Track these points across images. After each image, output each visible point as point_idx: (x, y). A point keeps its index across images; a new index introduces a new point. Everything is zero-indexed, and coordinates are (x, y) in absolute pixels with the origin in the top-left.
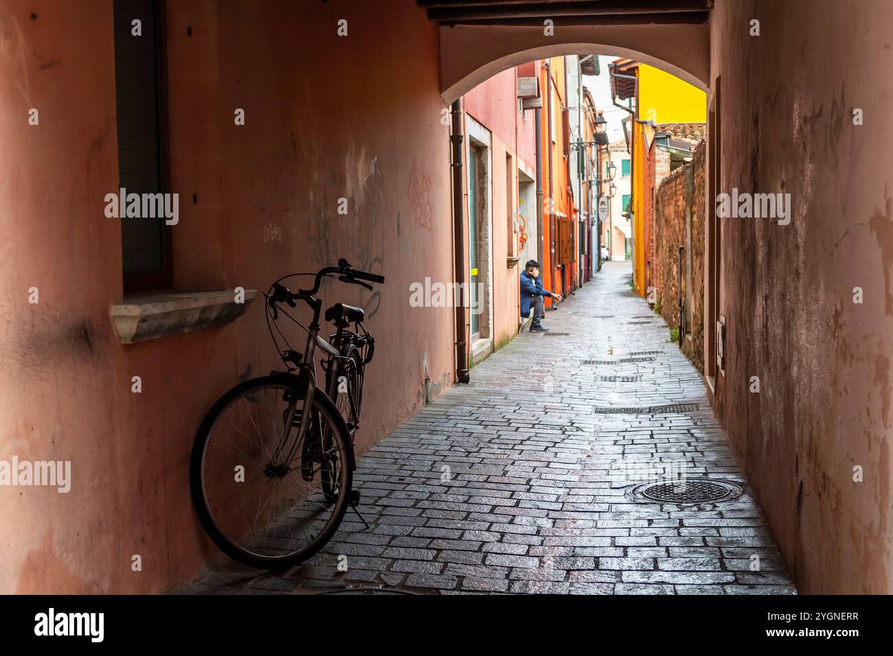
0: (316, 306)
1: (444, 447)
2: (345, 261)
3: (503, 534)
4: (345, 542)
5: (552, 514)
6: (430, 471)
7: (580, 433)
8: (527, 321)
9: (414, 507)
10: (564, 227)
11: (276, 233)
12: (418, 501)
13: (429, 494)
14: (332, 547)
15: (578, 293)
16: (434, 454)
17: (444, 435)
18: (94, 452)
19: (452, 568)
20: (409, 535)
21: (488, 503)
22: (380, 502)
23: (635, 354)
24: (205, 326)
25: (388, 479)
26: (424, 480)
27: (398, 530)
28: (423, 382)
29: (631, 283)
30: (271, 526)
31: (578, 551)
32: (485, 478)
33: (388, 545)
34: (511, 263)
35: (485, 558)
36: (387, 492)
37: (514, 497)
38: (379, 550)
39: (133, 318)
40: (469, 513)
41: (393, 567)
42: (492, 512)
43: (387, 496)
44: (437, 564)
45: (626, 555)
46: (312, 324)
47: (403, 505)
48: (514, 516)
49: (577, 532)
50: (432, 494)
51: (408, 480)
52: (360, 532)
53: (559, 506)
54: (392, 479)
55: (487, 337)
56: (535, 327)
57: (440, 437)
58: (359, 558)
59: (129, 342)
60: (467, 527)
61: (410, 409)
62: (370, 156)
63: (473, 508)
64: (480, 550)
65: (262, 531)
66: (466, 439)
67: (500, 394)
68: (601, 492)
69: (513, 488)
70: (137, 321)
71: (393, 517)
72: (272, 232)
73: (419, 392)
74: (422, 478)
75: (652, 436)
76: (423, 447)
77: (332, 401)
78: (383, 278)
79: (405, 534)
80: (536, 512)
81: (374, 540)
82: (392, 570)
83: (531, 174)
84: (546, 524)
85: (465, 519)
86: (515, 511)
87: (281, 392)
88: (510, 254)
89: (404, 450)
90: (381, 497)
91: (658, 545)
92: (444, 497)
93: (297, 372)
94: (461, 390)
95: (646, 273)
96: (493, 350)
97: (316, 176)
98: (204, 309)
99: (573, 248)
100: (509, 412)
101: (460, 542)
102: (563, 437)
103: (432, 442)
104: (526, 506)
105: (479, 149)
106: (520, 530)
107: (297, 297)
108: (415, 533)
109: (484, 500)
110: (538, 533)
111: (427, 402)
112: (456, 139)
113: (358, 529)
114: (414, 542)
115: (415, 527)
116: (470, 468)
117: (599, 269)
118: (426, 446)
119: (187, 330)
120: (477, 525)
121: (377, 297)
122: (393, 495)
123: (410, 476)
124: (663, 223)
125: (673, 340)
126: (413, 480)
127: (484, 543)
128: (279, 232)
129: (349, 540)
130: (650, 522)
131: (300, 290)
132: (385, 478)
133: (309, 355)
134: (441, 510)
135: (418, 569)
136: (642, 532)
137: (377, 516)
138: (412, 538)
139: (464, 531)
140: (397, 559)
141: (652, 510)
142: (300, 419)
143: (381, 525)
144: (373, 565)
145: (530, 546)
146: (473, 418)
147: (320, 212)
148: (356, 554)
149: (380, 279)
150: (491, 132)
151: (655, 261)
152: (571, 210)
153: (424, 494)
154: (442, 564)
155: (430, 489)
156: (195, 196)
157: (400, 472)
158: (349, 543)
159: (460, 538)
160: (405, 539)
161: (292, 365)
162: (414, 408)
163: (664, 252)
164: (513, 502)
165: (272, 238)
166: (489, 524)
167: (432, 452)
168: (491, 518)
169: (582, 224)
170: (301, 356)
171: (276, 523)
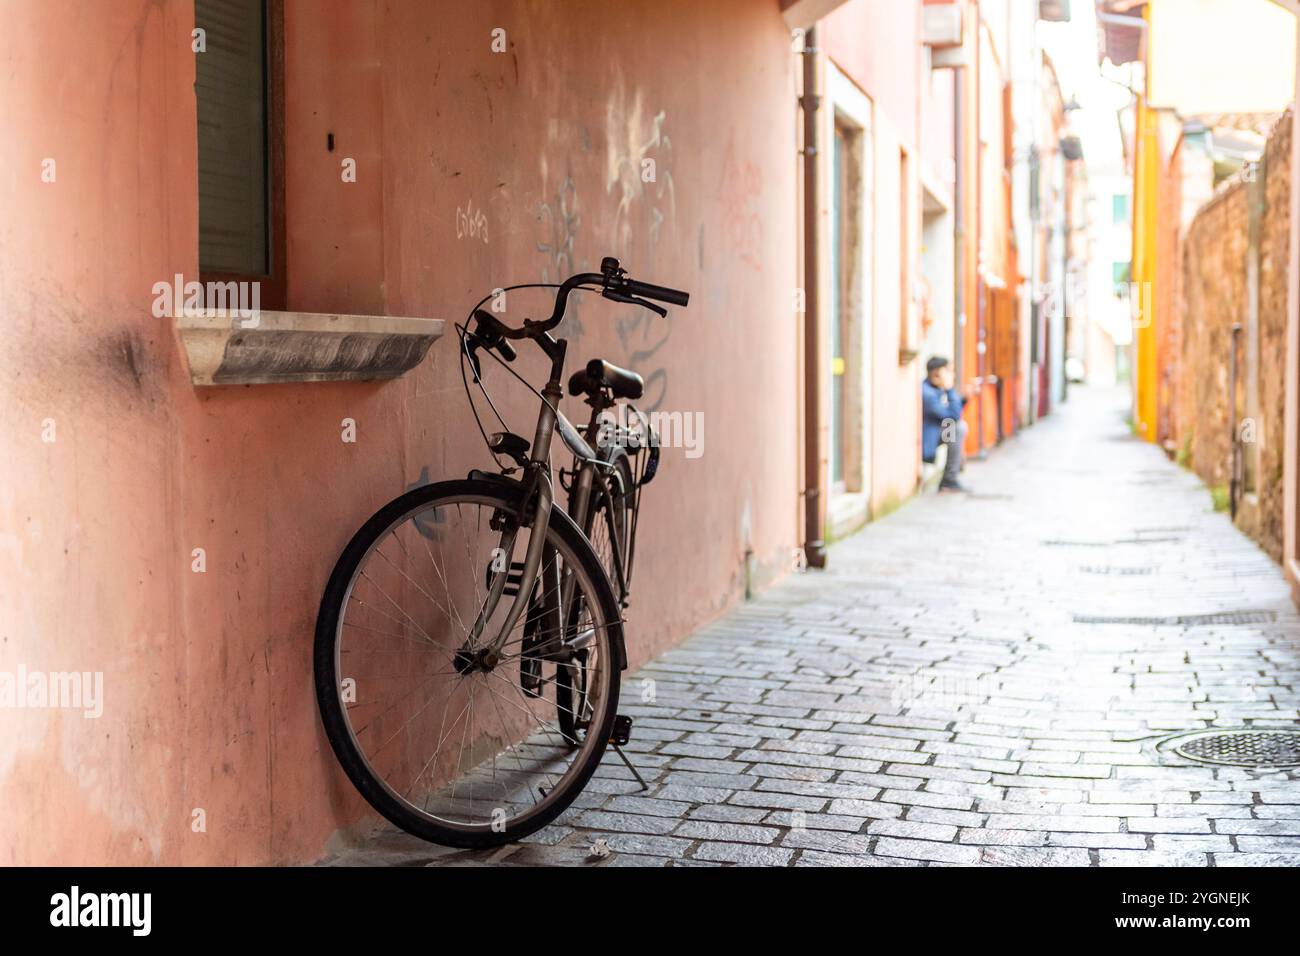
0: (557, 351)
1: (784, 668)
2: (616, 262)
3: (906, 808)
4: (602, 810)
5: (1000, 780)
6: (761, 703)
7: (1043, 652)
8: (933, 472)
9: (732, 758)
10: (1002, 305)
11: (480, 224)
12: (739, 750)
13: (759, 740)
14: (579, 818)
15: (1027, 435)
16: (765, 677)
17: (784, 649)
18: (141, 582)
19: (811, 857)
20: (725, 803)
21: (875, 757)
22: (665, 750)
23: (1145, 531)
24: (347, 375)
25: (679, 714)
26: (750, 717)
27: (702, 795)
28: (742, 557)
29: (1130, 420)
30: (460, 781)
31: (1053, 837)
32: (866, 718)
33: (686, 817)
34: (905, 356)
35: (873, 844)
36: (679, 734)
37: (924, 749)
38: (669, 825)
39: (218, 332)
40: (839, 772)
41: (696, 852)
42: (883, 770)
43: (680, 740)
44: (781, 850)
45: (1150, 846)
46: (547, 385)
47: (711, 755)
48: (926, 780)
49: (1052, 809)
50: (765, 739)
51: (716, 717)
52: (631, 794)
53: (1013, 767)
54: (687, 715)
55: (857, 490)
56: (948, 483)
57: (775, 653)
58: (632, 835)
59: (208, 381)
60: (835, 793)
61: (717, 603)
62: (651, 110)
63: (843, 764)
64: (863, 831)
65: (442, 787)
66: (825, 657)
67: (887, 587)
68: (1094, 746)
69: (921, 735)
70: (225, 341)
71: (692, 774)
72: (471, 221)
73: (733, 576)
74: (744, 714)
75: (1187, 660)
76: (744, 667)
77: (581, 533)
78: (687, 295)
79: (717, 801)
80: (971, 776)
81: (659, 809)
82: (694, 856)
83: (945, 198)
84: (990, 795)
85: (833, 780)
86: (926, 771)
87: (488, 512)
88: (903, 340)
89: (708, 671)
90: (668, 742)
91: (1214, 832)
92: (789, 745)
93: (518, 475)
94: (814, 578)
95: (1159, 394)
96: (870, 517)
97: (552, 131)
98: (350, 339)
99: (1016, 350)
100: (906, 616)
101: (824, 816)
102: (1013, 658)
103: (761, 659)
104: (949, 765)
105: (848, 133)
106: (939, 802)
107: (517, 335)
108: (737, 799)
109: (866, 753)
110: (975, 807)
111: (748, 595)
112: (809, 103)
113: (626, 791)
114: (736, 814)
115: (735, 791)
116: (836, 701)
117: (1064, 397)
118: (748, 665)
119: (314, 379)
120: (855, 791)
121: (661, 379)
122: (691, 739)
123: (722, 710)
124: (1197, 288)
125: (1218, 508)
126: (727, 717)
127: (869, 820)
128: (484, 222)
129: (610, 807)
130: (1195, 795)
131: (527, 321)
132: (675, 712)
133: (542, 445)
134: (785, 765)
135: (745, 856)
136: (1180, 811)
137: (662, 771)
138: (731, 808)
139: (830, 799)
140: (703, 840)
141: (1200, 778)
142: (518, 580)
143: (669, 786)
144: (660, 848)
145: (960, 828)
146: (837, 622)
147: (558, 200)
148: (624, 830)
149: (681, 298)
150: (872, 100)
151: (1179, 369)
152: (1015, 278)
153: (749, 739)
154: (792, 851)
155: (762, 731)
156: (331, 138)
157: (701, 704)
158: (610, 811)
159: (824, 810)
160: (718, 809)
161: (508, 461)
162: (724, 604)
163: (1199, 347)
164: (923, 758)
165: (472, 234)
166: (878, 790)
167: (761, 675)
168: (882, 781)
169: (1035, 308)
170: (526, 445)
171: (469, 777)
